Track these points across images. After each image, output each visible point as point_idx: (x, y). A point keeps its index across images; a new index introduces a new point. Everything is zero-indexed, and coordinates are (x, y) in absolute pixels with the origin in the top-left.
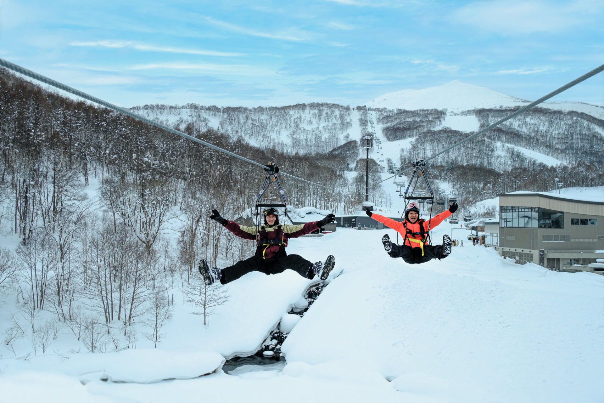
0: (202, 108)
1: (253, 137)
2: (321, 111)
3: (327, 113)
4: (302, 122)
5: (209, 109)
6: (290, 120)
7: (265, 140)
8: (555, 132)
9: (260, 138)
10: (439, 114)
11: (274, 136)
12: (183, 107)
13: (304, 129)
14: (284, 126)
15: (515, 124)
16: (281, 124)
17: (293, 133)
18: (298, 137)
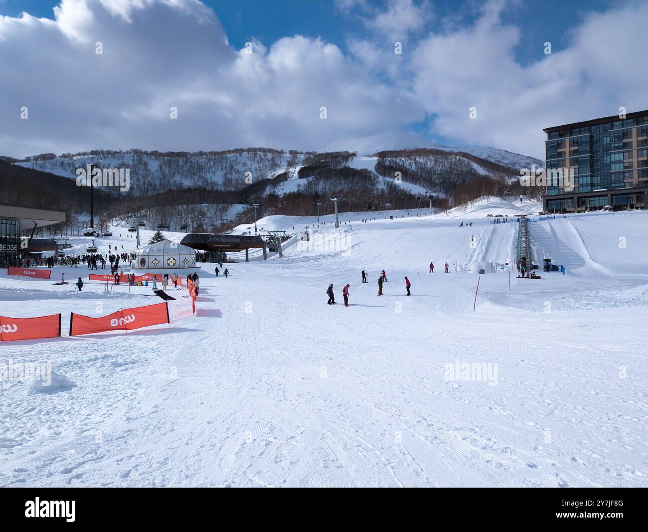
0: (146, 153)
1: (189, 177)
2: (255, 155)
3: (260, 157)
4: (238, 164)
5: (153, 153)
6: (227, 163)
7: (201, 180)
8: (439, 169)
9: (196, 178)
10: (347, 156)
11: (208, 176)
12: (127, 152)
13: (238, 170)
14: (220, 168)
15: (406, 162)
16: (218, 166)
17: (227, 174)
18: (231, 177)
